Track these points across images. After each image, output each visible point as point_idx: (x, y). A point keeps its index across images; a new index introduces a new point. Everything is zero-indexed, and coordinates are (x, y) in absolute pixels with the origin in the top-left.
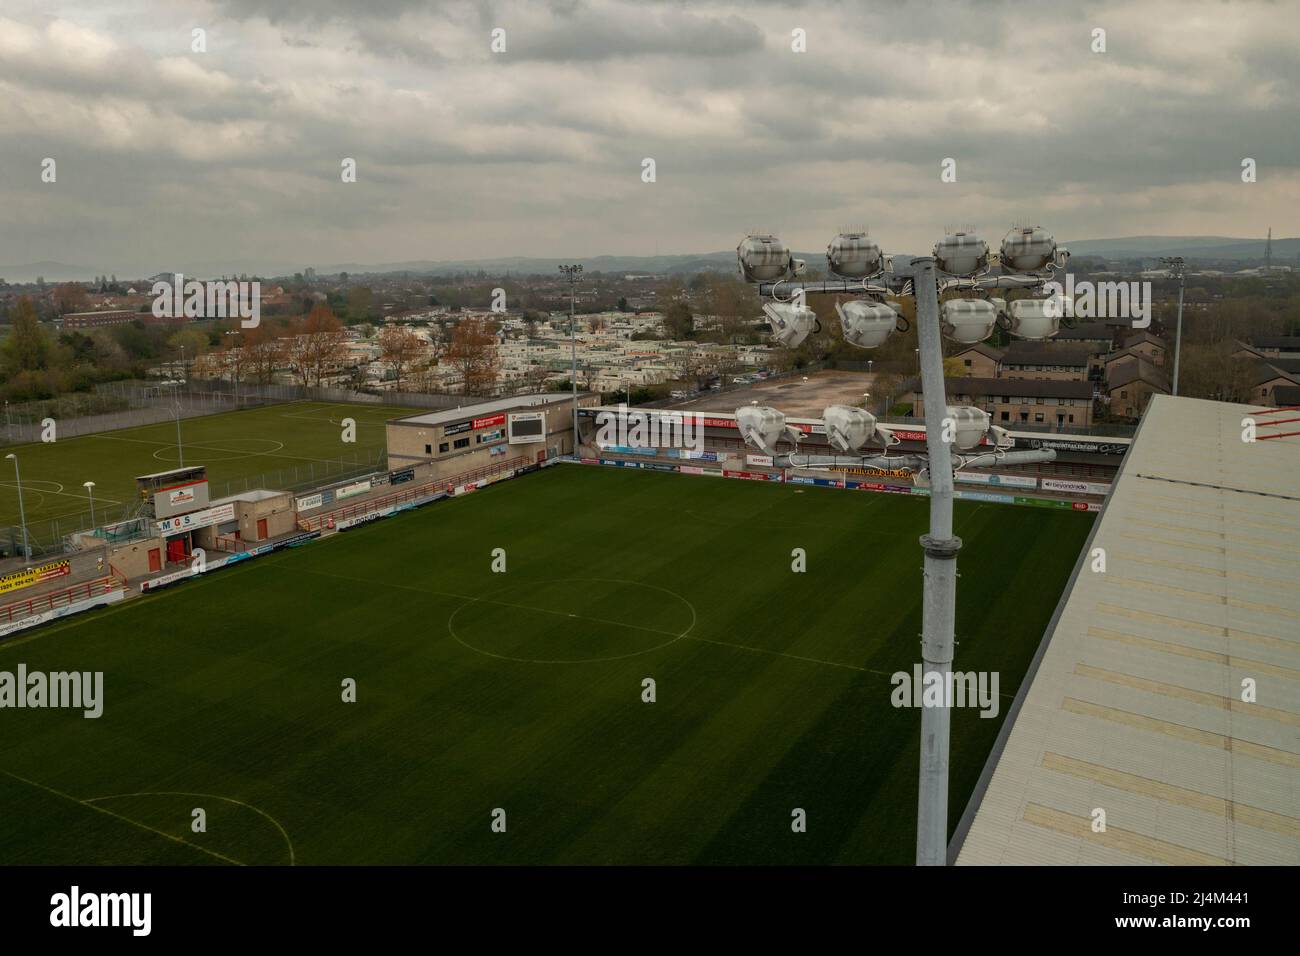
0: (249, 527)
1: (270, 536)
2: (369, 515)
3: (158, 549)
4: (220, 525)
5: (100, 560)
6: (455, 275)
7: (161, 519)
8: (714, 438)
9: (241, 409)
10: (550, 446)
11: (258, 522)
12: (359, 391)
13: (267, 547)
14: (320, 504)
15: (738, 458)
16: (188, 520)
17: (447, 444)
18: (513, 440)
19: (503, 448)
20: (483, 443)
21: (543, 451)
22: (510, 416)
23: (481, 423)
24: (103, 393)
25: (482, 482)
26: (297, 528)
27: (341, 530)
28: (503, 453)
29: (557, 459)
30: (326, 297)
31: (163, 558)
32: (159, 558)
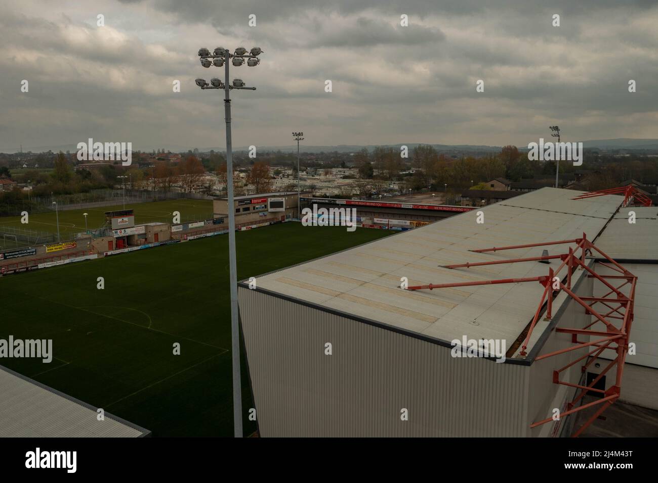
0: (150, 236)
1: (159, 240)
2: (202, 235)
3: (112, 241)
4: (138, 235)
5: (89, 243)
6: (267, 152)
7: (114, 230)
8: (360, 211)
9: (155, 201)
10: (287, 214)
11: (155, 234)
12: (208, 195)
13: (157, 244)
14: (181, 230)
15: (370, 219)
16: (125, 231)
17: (239, 209)
18: (270, 210)
19: (266, 213)
20: (256, 210)
21: (284, 216)
22: (269, 199)
23: (256, 201)
24: (94, 193)
25: (254, 226)
26: (171, 238)
27: (190, 240)
28: (265, 216)
29: (290, 220)
30: (201, 159)
31: (114, 246)
32: (113, 245)
